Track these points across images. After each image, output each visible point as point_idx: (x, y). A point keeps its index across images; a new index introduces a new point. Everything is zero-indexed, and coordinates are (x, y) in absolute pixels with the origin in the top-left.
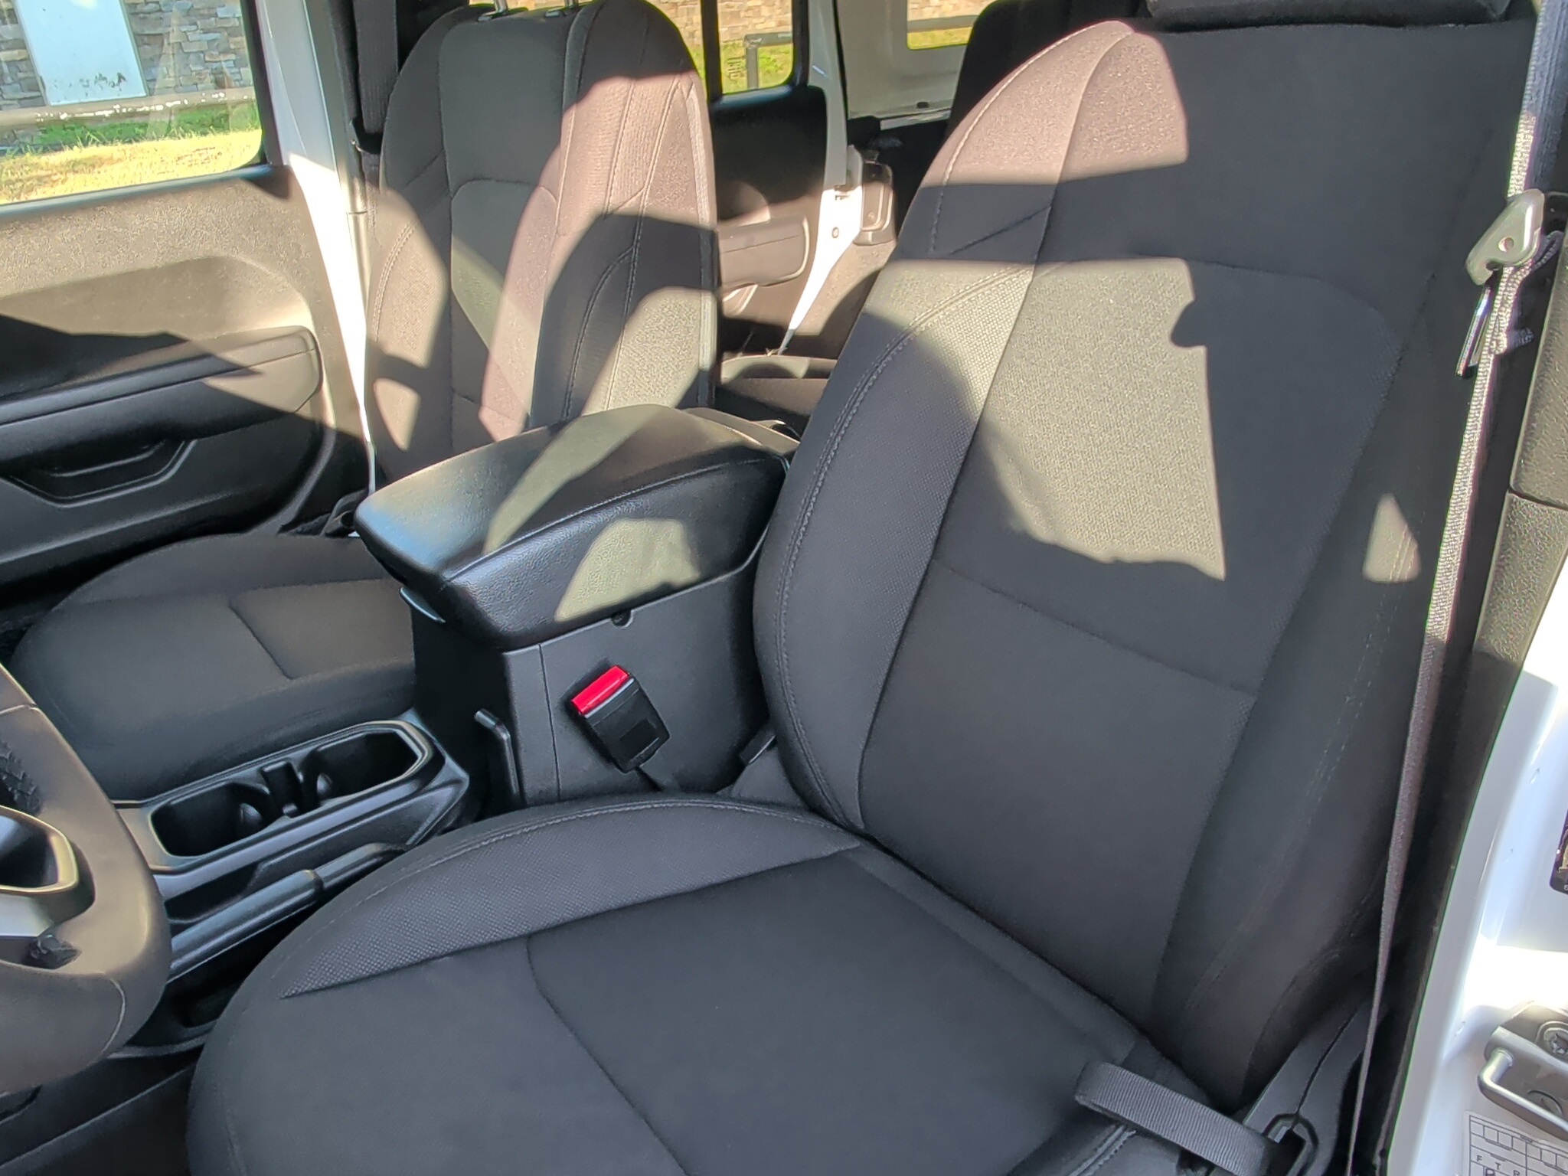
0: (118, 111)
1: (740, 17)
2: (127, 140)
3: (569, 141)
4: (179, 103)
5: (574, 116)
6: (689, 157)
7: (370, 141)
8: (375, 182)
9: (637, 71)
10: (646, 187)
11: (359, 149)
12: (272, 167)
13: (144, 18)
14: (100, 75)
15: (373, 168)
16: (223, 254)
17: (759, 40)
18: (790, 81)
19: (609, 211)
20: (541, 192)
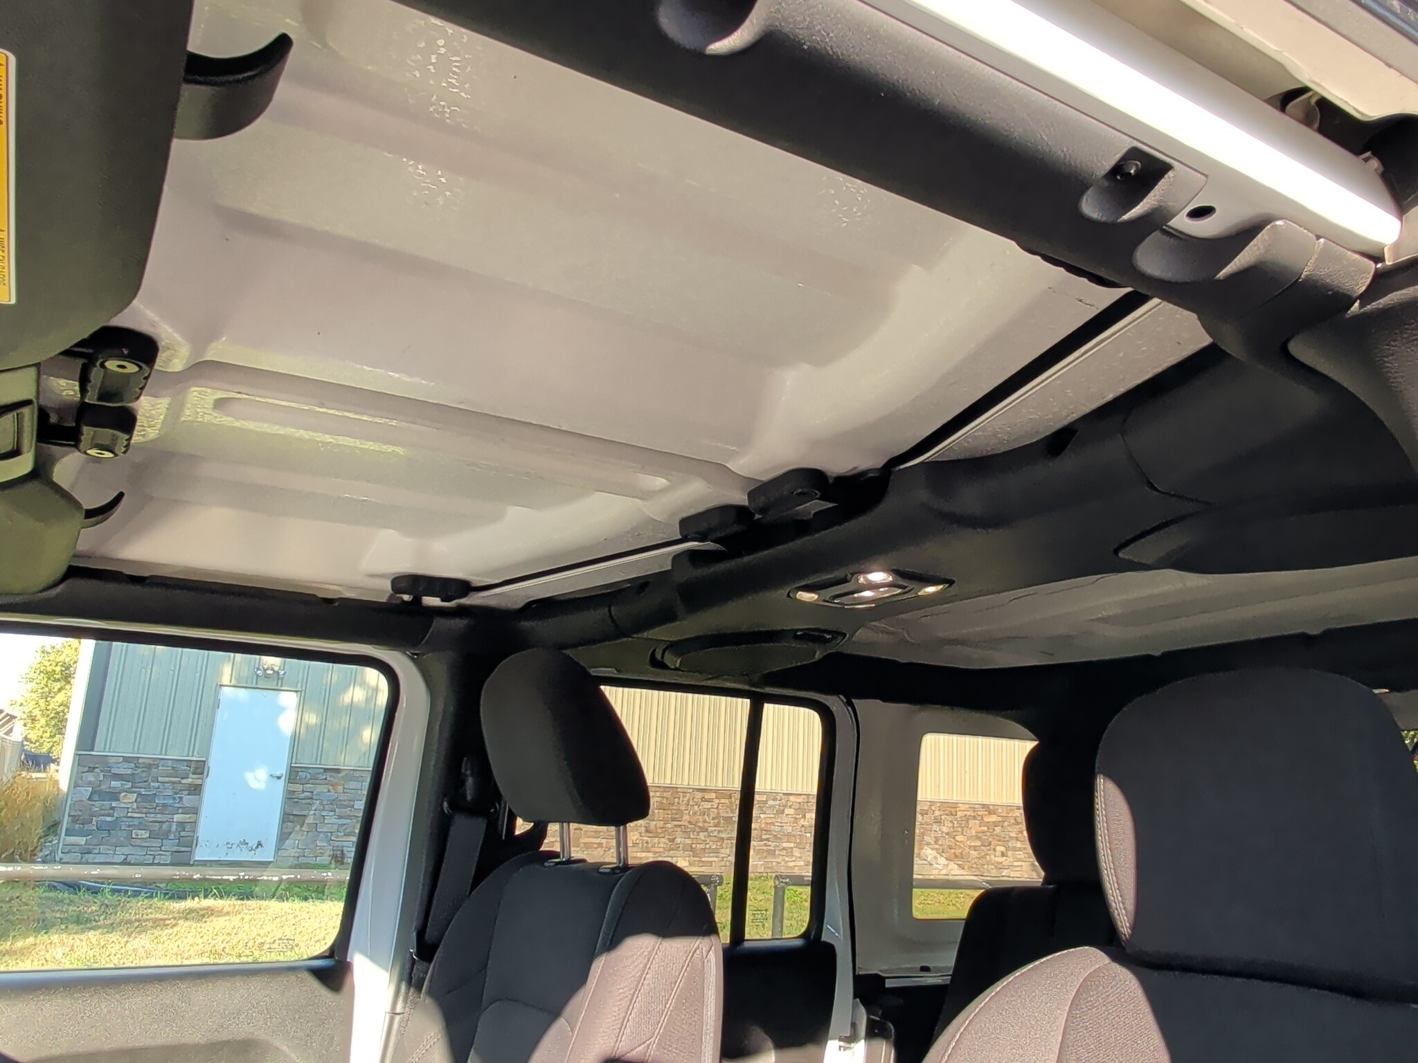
0: (241, 877)
1: (775, 854)
2: (241, 897)
3: (594, 985)
4: (293, 876)
5: (603, 961)
6: (699, 1011)
7: (426, 950)
8: (419, 988)
9: (665, 930)
10: (655, 1036)
11: (415, 957)
12: (337, 961)
13: (297, 802)
14: (244, 840)
15: (421, 975)
16: (263, 1037)
17: (788, 880)
18: (805, 936)
19: (617, 1055)
20: (561, 1023)
